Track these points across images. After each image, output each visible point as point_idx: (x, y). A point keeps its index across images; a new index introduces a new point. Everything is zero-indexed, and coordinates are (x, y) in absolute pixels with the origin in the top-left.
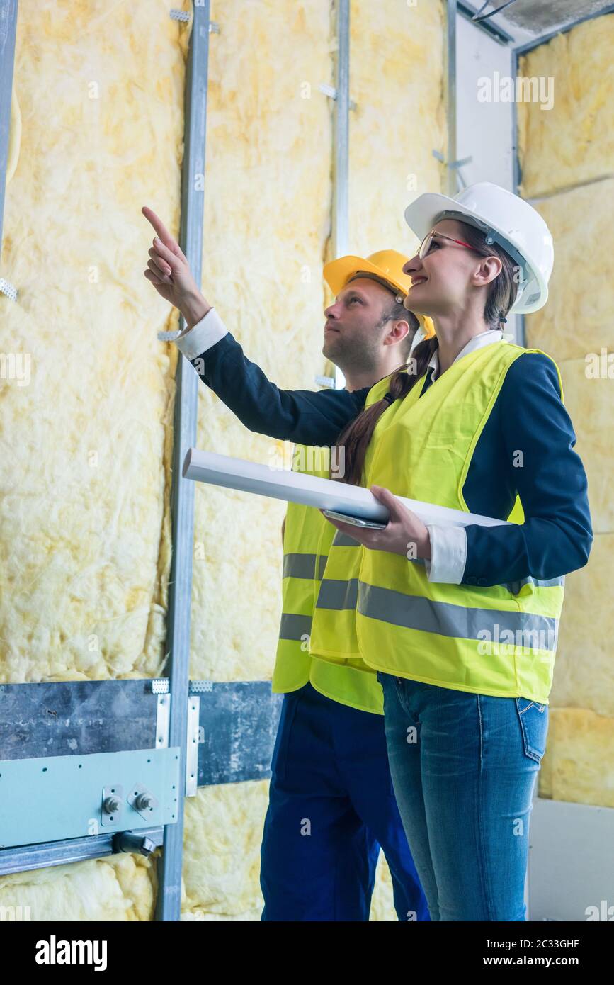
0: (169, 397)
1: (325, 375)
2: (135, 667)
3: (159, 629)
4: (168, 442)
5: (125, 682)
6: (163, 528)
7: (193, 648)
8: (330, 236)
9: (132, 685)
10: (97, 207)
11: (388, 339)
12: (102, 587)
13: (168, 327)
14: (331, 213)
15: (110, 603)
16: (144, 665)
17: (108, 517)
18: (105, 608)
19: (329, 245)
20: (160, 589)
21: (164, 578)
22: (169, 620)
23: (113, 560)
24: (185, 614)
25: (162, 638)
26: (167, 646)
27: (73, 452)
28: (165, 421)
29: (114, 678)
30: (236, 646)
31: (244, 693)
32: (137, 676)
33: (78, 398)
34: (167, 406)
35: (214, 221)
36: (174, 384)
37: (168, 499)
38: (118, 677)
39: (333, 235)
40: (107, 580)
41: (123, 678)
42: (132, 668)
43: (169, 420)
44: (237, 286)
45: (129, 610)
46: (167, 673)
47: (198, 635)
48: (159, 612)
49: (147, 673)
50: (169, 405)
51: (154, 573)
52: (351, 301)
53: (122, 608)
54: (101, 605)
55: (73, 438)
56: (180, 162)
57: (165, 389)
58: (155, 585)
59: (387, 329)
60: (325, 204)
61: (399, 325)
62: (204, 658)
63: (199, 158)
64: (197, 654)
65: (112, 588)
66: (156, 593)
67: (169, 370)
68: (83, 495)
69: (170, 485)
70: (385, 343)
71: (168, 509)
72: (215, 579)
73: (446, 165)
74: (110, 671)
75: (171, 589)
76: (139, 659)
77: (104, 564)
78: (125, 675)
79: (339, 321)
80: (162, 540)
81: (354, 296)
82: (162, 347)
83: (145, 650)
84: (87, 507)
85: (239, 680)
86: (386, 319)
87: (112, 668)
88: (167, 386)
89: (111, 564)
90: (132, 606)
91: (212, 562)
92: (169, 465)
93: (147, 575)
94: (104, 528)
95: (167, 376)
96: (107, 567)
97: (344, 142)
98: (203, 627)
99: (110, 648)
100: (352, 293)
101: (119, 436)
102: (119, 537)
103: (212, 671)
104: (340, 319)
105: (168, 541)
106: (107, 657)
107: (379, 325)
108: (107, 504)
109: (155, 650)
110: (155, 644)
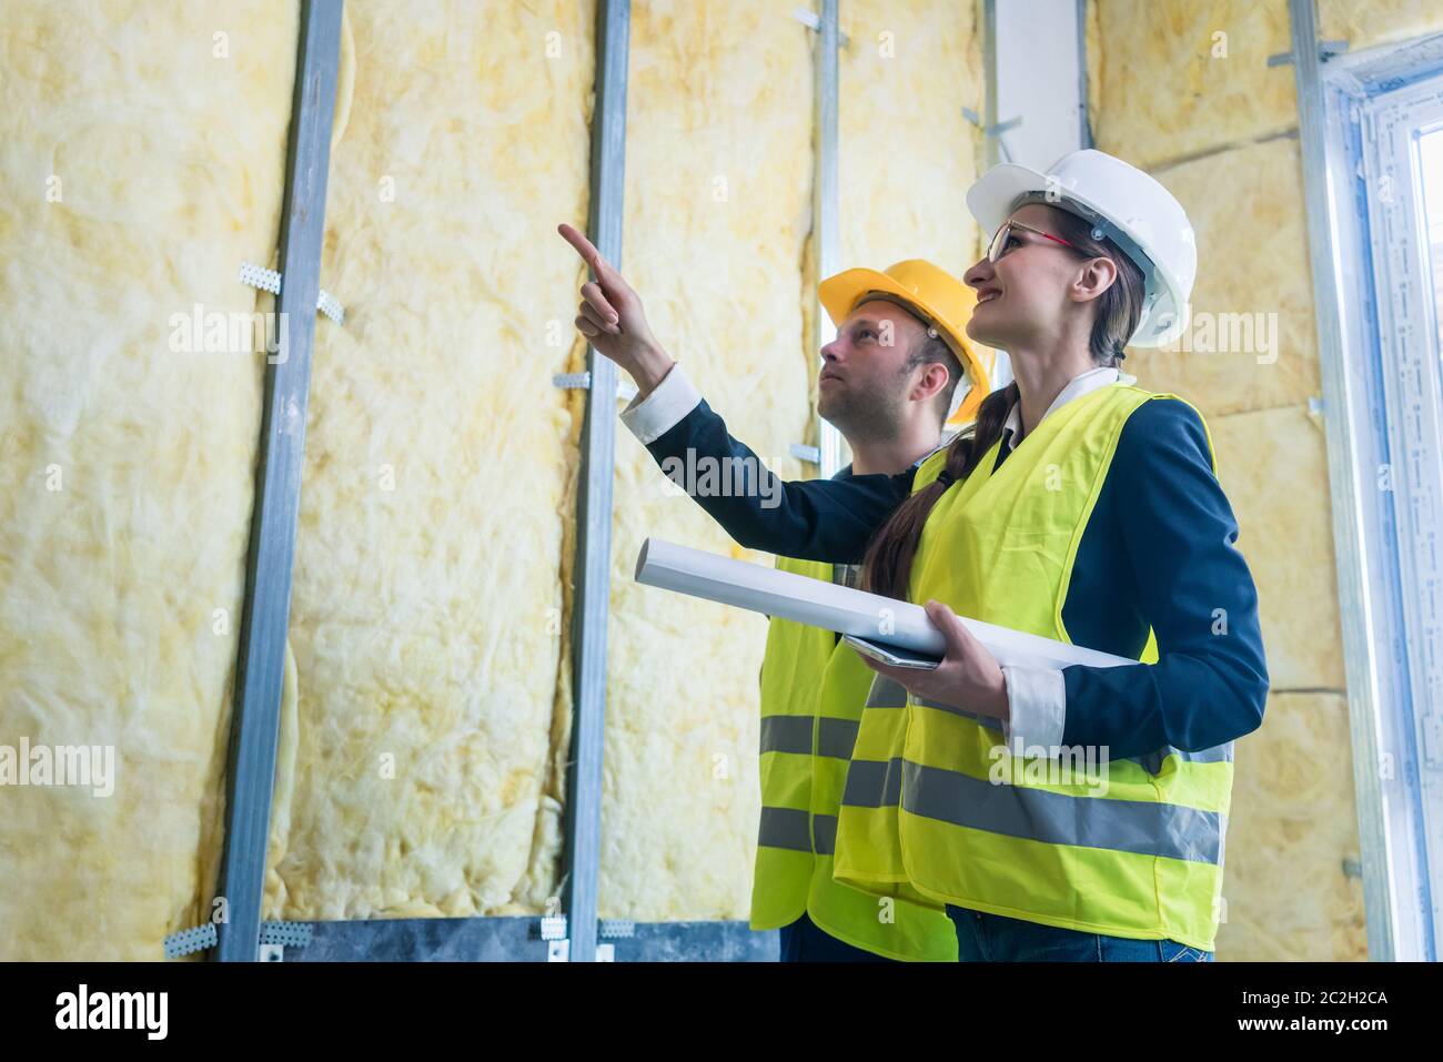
0: (570, 474)
1: (805, 442)
2: (514, 897)
3: (552, 837)
4: (568, 542)
5: (500, 921)
6: (559, 676)
7: (604, 867)
8: (810, 234)
9: (510, 925)
10: (466, 186)
11: (918, 391)
12: (466, 769)
13: (569, 367)
14: (813, 198)
15: (477, 794)
16: (529, 893)
17: (477, 658)
18: (470, 800)
19: (810, 246)
20: (553, 773)
21: (560, 756)
22: (567, 822)
23: (482, 726)
24: (593, 812)
25: (555, 851)
26: (564, 864)
27: (426, 556)
28: (564, 511)
29: (481, 914)
30: (671, 865)
31: (683, 941)
32: (518, 911)
33: (433, 473)
34: (566, 487)
35: (639, 208)
36: (576, 454)
37: (567, 631)
38: (488, 912)
39: (815, 231)
40: (474, 757)
41: (496, 914)
42: (508, 897)
43: (568, 509)
44: (673, 306)
45: (507, 805)
46: (566, 907)
47: (611, 846)
48: (552, 810)
49: (532, 905)
50: (571, 486)
51: (545, 747)
52: (861, 335)
53: (495, 802)
54: (464, 797)
55: (425, 535)
56: (590, 120)
57: (563, 462)
58: (546, 767)
59: (916, 377)
60: (804, 185)
61: (933, 371)
62: (622, 883)
63: (618, 116)
64: (610, 877)
65: (481, 769)
66: (548, 779)
67: (570, 435)
68: (439, 624)
69: (571, 610)
70: (912, 398)
71: (567, 647)
72: (639, 759)
73: (982, 130)
74: (476, 902)
75: (571, 774)
76: (521, 883)
77: (469, 732)
78: (499, 909)
79: (843, 365)
80: (557, 696)
81: (866, 328)
82: (560, 397)
83: (530, 870)
84: (444, 643)
85: (674, 919)
86: (913, 362)
87: (479, 897)
88: (566, 456)
89: (481, 733)
90: (512, 800)
91: (635, 732)
92: (568, 579)
93: (535, 750)
94: (471, 676)
95: (568, 441)
96: (474, 737)
97: (831, 93)
98: (620, 834)
99: (477, 867)
100: (863, 323)
101: (495, 533)
102: (492, 690)
103: (633, 904)
104: (845, 361)
105: (567, 697)
106: (472, 880)
107: (903, 371)
108: (475, 638)
109: (545, 870)
110: (545, 859)
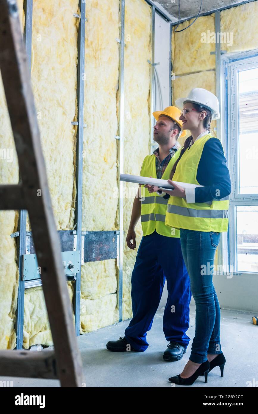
0: (75, 143)
1: (117, 135)
2: (67, 227)
3: (73, 215)
4: (75, 157)
5: (65, 231)
6: (74, 184)
7: (82, 221)
8: (118, 89)
9: (67, 232)
10: (55, 82)
11: (172, 135)
12: (59, 202)
13: (74, 120)
14: (119, 81)
15: (61, 207)
16: (69, 226)
17: (60, 181)
18: (60, 209)
19: (118, 92)
20: (73, 203)
21: (74, 200)
22: (76, 212)
23: (61, 194)
24: (81, 210)
25: (74, 218)
26: (76, 221)
27: (51, 160)
28: (74, 151)
29: (62, 230)
30: (94, 221)
31: (96, 235)
32: (68, 229)
33: (51, 144)
34: (74, 146)
35: (86, 85)
36: (76, 139)
37: (75, 175)
38: (63, 230)
40: (60, 200)
41: (64, 230)
42: (66, 227)
43: (75, 150)
44: (93, 106)
45: (66, 209)
46: (76, 229)
47: (83, 217)
48: (73, 210)
49: (70, 228)
50: (75, 146)
51: (72, 198)
52: (161, 124)
53: (64, 209)
54: (59, 208)
55: (50, 156)
56: (77, 65)
57: (74, 141)
58: (72, 202)
59: (172, 132)
60: (117, 79)
61: (175, 131)
62: (85, 224)
63: (83, 65)
64: (83, 223)
65: (61, 202)
66: (72, 204)
67: (75, 134)
68: (53, 174)
69: (76, 171)
70: (171, 136)
71: (75, 178)
72: (88, 200)
73: (151, 65)
74: (61, 228)
75: (77, 203)
76: (68, 224)
77: (59, 195)
78: (65, 229)
79: (158, 130)
80: (74, 188)
81: (162, 123)
82: (72, 127)
83: (69, 222)
84: (54, 178)
85: (94, 231)
86: (171, 129)
87: (61, 227)
88: (74, 139)
89: (61, 195)
90: (66, 208)
91: (87, 195)
92: (75, 165)
93: (70, 199)
94: (59, 184)
95: (74, 136)
96: (60, 196)
97: (123, 58)
98: (85, 215)
99: (61, 221)
100: (161, 122)
101: (63, 156)
102: (63, 187)
103: (87, 228)
105: (75, 188)
106: (60, 224)
107: (169, 131)
108: (60, 177)
109: (72, 222)
110: (72, 219)
